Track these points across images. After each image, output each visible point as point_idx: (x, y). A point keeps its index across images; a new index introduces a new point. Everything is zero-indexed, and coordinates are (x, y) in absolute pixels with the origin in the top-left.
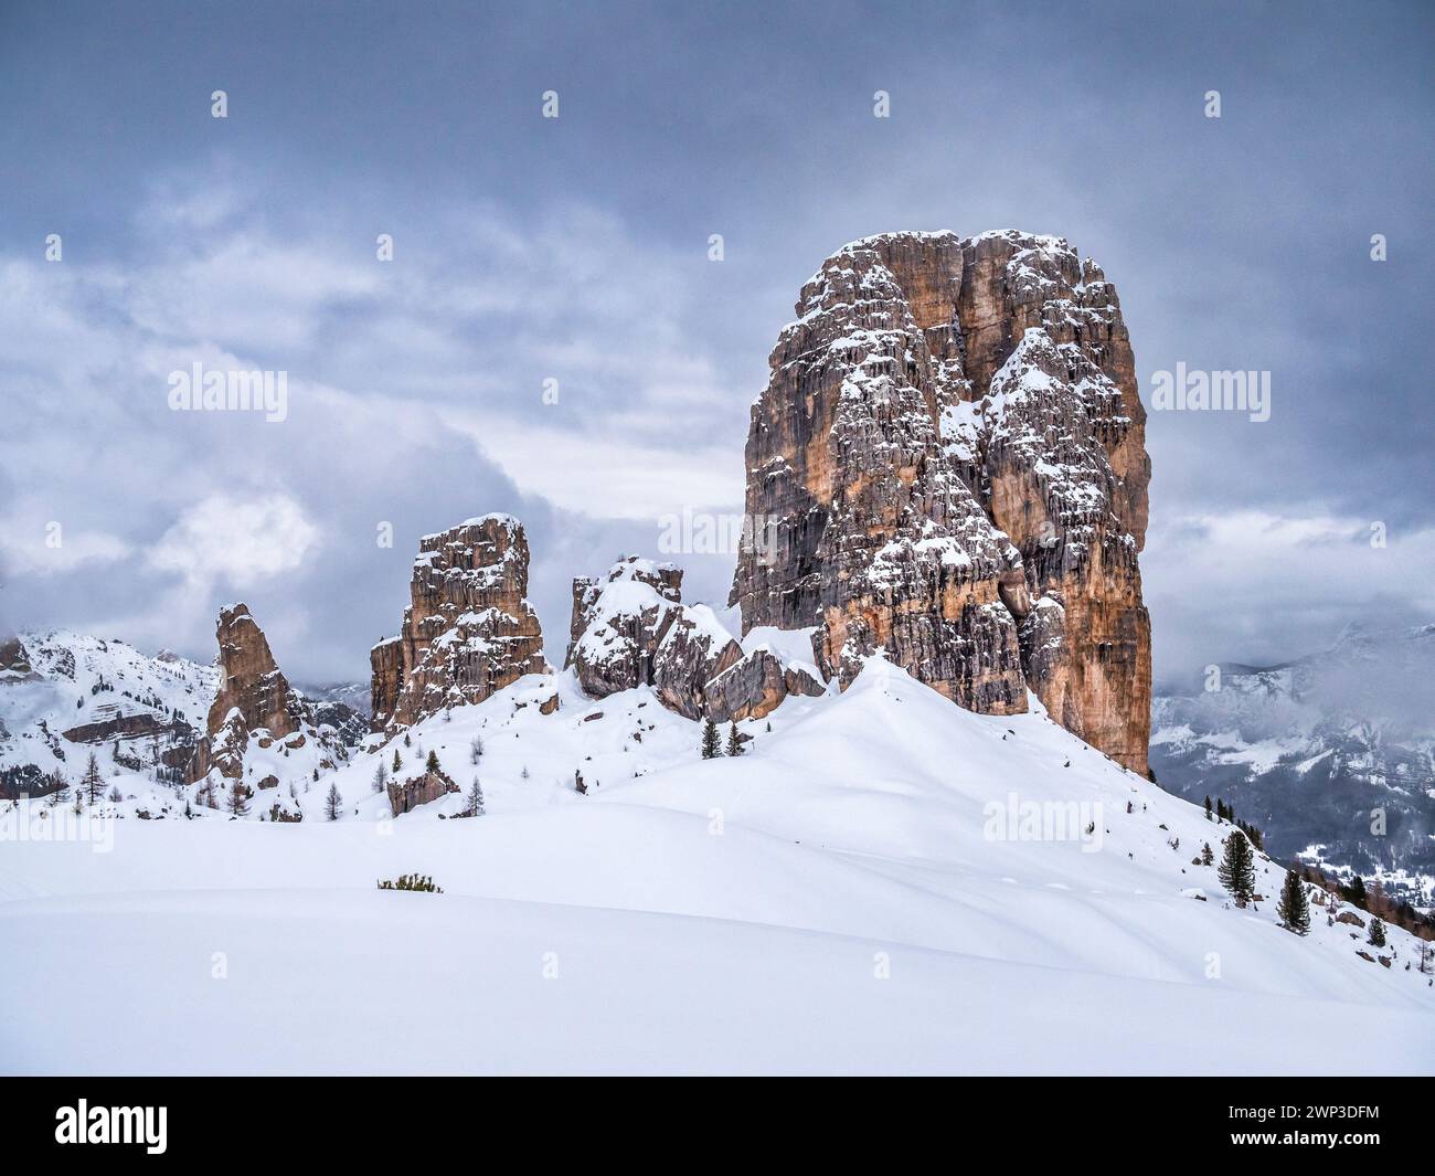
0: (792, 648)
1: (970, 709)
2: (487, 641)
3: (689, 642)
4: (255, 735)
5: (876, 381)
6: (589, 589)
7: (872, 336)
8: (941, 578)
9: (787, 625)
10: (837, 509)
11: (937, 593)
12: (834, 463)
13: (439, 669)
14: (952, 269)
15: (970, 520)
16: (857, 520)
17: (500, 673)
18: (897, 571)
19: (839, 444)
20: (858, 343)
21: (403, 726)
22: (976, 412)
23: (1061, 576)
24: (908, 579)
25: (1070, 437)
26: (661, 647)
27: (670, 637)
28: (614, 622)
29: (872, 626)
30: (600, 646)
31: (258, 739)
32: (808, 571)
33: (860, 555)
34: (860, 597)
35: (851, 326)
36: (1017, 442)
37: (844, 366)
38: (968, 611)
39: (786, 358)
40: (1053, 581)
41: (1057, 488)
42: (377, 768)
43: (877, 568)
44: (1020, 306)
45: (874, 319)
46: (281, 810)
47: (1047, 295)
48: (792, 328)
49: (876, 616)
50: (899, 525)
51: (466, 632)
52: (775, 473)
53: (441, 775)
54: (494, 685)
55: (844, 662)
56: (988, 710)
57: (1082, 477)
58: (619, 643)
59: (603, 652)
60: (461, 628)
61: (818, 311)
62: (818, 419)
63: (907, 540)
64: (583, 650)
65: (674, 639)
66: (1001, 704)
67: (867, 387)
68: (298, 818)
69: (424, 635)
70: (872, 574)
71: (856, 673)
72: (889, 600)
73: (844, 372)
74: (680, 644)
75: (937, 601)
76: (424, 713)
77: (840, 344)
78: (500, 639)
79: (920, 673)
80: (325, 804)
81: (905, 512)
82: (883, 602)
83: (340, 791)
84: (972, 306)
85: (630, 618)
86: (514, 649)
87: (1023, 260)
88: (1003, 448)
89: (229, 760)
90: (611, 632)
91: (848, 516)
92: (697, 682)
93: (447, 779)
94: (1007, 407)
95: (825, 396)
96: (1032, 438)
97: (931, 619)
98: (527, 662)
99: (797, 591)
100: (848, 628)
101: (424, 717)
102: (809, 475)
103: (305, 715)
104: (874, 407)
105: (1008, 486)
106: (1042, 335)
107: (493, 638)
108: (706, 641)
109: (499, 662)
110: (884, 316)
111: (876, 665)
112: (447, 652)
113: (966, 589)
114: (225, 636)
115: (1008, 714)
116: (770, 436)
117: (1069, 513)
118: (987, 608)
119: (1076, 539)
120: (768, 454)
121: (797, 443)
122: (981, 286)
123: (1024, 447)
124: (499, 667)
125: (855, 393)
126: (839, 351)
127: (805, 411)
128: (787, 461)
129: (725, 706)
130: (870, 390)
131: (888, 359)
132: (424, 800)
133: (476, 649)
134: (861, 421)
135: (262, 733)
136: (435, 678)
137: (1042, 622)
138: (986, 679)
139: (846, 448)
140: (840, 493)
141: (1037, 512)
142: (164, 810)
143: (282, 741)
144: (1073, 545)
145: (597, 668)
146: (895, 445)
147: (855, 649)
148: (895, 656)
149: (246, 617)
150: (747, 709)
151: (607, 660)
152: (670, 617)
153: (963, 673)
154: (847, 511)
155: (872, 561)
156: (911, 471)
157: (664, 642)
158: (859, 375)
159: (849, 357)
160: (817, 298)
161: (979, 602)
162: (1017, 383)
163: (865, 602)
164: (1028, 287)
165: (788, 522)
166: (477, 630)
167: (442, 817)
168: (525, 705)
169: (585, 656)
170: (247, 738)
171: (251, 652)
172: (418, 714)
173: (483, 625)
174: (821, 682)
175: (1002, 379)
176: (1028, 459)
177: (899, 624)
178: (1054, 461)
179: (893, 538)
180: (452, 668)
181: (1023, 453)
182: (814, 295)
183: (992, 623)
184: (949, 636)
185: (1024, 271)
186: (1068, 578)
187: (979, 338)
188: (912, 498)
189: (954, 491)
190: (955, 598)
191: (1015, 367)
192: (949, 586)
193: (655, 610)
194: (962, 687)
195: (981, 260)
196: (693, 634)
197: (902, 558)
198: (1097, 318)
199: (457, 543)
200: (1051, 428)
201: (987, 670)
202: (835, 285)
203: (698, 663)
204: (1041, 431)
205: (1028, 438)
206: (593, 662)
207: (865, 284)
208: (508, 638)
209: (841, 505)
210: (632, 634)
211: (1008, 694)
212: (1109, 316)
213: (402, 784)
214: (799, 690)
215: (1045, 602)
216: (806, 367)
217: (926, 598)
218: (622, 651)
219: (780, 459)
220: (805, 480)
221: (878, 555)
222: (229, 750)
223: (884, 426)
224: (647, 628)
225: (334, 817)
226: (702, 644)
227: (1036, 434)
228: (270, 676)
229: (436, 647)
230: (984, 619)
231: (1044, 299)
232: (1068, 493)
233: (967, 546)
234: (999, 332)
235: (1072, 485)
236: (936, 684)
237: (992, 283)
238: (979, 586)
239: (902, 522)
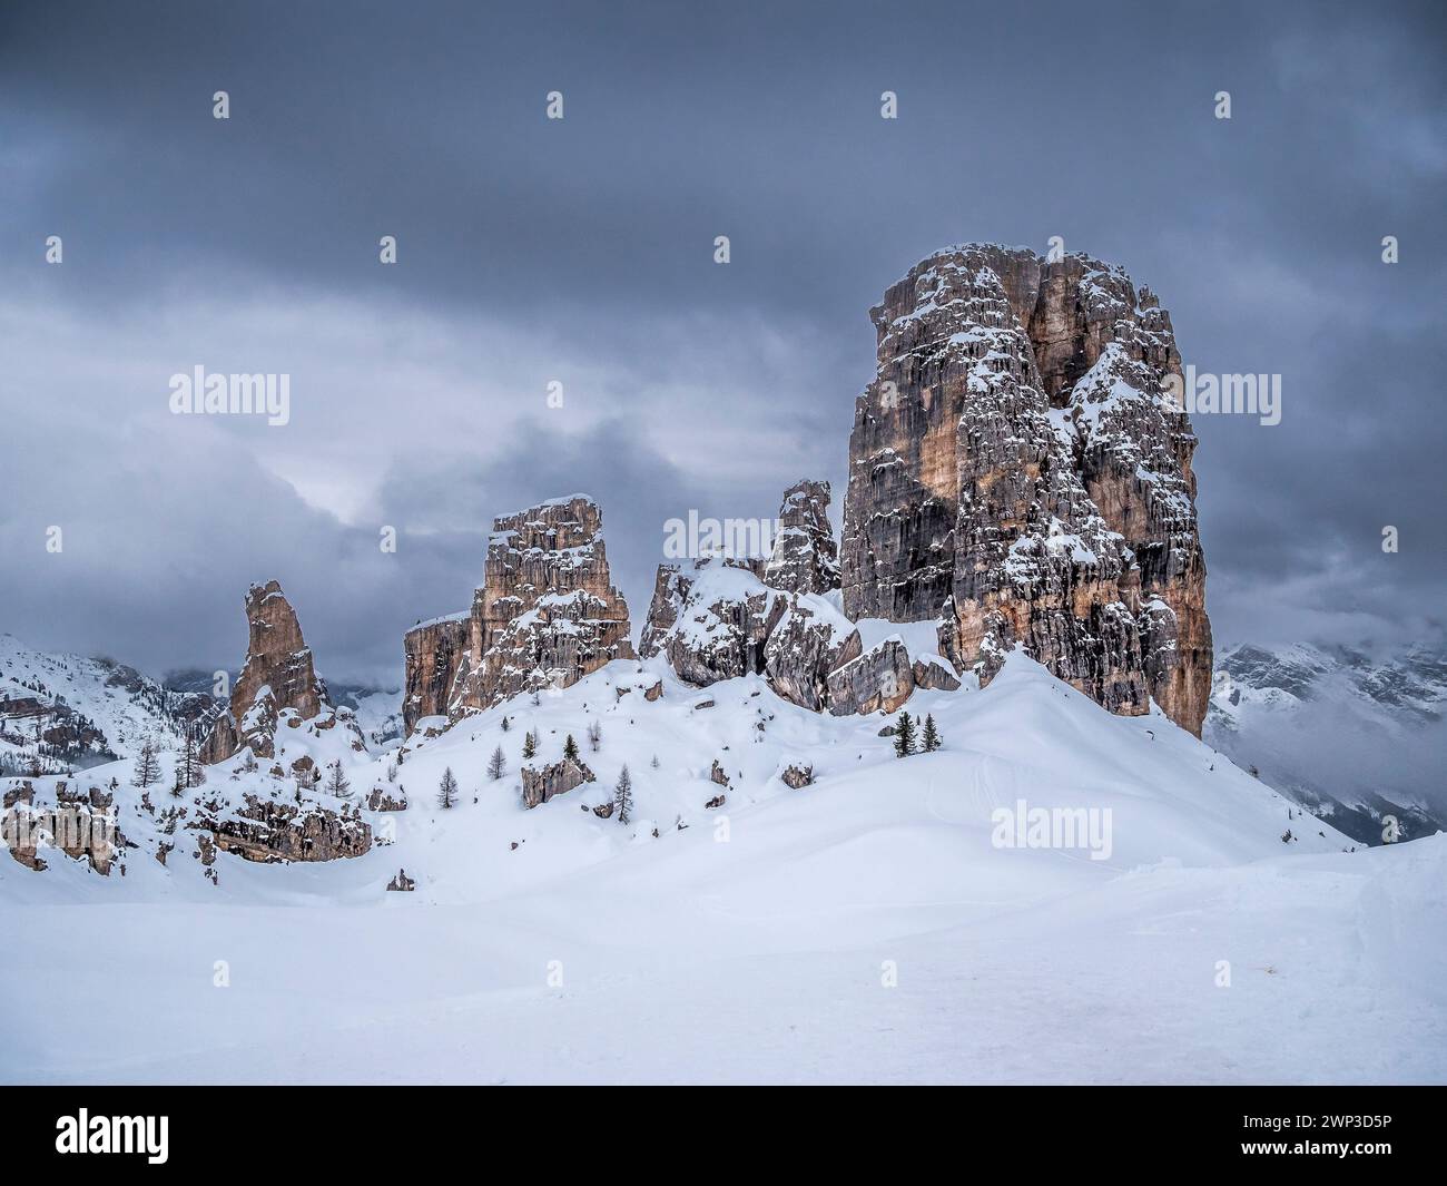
0: (920, 640)
1: (1101, 705)
2: (575, 623)
3: (806, 630)
4: (284, 714)
5: (999, 376)
6: (673, 575)
7: (990, 333)
8: (1073, 575)
9: (898, 618)
10: (969, 500)
11: (1069, 590)
12: (964, 455)
13: (518, 651)
14: (1031, 283)
15: (1091, 519)
16: (991, 513)
17: (589, 657)
18: (1033, 566)
19: (969, 436)
20: (979, 339)
21: (472, 709)
22: (1067, 419)
23: (1165, 580)
24: (1044, 574)
25: (1161, 447)
26: (773, 635)
27: (783, 625)
28: (716, 608)
29: (1010, 621)
30: (699, 629)
31: (287, 718)
32: (922, 564)
33: (995, 548)
34: (998, 591)
35: (968, 322)
36: (1117, 448)
37: (967, 360)
38: (1095, 609)
39: (898, 351)
40: (1156, 585)
41: (1158, 494)
42: (493, 753)
43: (1013, 562)
44: (1094, 323)
45: (990, 317)
46: (384, 796)
47: (1117, 314)
48: (905, 322)
49: (1013, 610)
50: (1029, 520)
51: (550, 614)
52: (885, 465)
53: (578, 763)
54: (583, 670)
55: (985, 656)
56: (1117, 710)
57: (1177, 486)
58: (723, 630)
59: (706, 639)
60: (544, 609)
61: (932, 306)
62: (936, 412)
63: (1038, 535)
64: (683, 636)
65: (788, 628)
66: (1127, 705)
67: (992, 380)
68: (403, 806)
69: (498, 616)
70: (1009, 568)
71: (998, 668)
72: (1029, 596)
73: (967, 366)
74: (796, 632)
75: (1069, 598)
76: (500, 696)
77: (955, 339)
78: (589, 622)
79: (1058, 670)
80: (438, 790)
81: (1034, 507)
82: (1023, 596)
83: (455, 776)
84: (1043, 321)
85: (735, 605)
86: (603, 633)
87: (1094, 280)
88: (1104, 453)
89: (261, 739)
90: (713, 619)
91: (981, 508)
92: (820, 673)
93: (582, 767)
94: (1103, 414)
95: (946, 389)
96: (1130, 446)
97: (1065, 615)
98: (615, 647)
99: (910, 583)
100: (985, 622)
101: (500, 701)
102: (923, 468)
103: (323, 696)
104: (1001, 401)
105: (1106, 491)
106: (1121, 350)
107: (581, 621)
108: (827, 630)
109: (588, 645)
110: (998, 315)
111: (1016, 659)
112: (527, 634)
113: (1093, 588)
114: (256, 613)
115: (1133, 715)
116: (878, 429)
117: (1171, 519)
118: (1111, 607)
119: (1179, 545)
120: (876, 445)
121: (910, 435)
122: (1054, 302)
123: (1125, 453)
124: (588, 651)
125: (983, 386)
126: (961, 345)
127: (920, 404)
128: (898, 453)
129: (852, 698)
130: (995, 384)
131: (1007, 356)
132: (561, 790)
133: (564, 631)
134: (990, 414)
135: (291, 713)
136: (514, 661)
137: (1157, 625)
138: (1114, 679)
139: (977, 439)
140: (971, 484)
141: (1137, 517)
142: (274, 795)
143: (312, 722)
144: (1178, 551)
145: (700, 655)
146: (1022, 440)
147: (994, 643)
148: (1035, 652)
149: (278, 594)
150: (876, 702)
151: (711, 647)
152: (780, 607)
153: (1096, 673)
154: (980, 503)
155: (1007, 555)
156: (1034, 467)
157: (777, 629)
158: (982, 370)
159: (971, 351)
160: (929, 294)
161: (1104, 601)
162: (1107, 394)
163: (1003, 596)
164: (1101, 306)
165: (899, 514)
166: (563, 612)
167: (585, 808)
168: (629, 691)
169: (684, 642)
170: (276, 718)
171: (281, 630)
172: (493, 696)
173: (570, 607)
174: (955, 676)
175: (1086, 389)
176: (1130, 464)
177: (1038, 619)
178: (1150, 468)
179: (1025, 532)
180: (533, 651)
181: (1125, 459)
182: (925, 291)
183: (1118, 623)
184: (1082, 634)
185: (1096, 291)
186: (1172, 583)
187: (1049, 353)
188: (1038, 495)
189: (1075, 490)
190: (1085, 595)
191: (1101, 378)
192: (1080, 584)
193: (763, 598)
194: (1094, 685)
195: (1055, 277)
196: (809, 622)
197: (1037, 552)
198: (1157, 341)
199: (538, 522)
200: (1146, 437)
201: (1116, 670)
202: (952, 281)
203: (819, 652)
204: (1136, 439)
205: (1126, 446)
206: (695, 648)
207: (978, 283)
208: (596, 622)
209: (973, 497)
210: (737, 620)
211: (1134, 694)
212: (1166, 340)
213: (540, 771)
214: (930, 684)
215: (1157, 605)
216: (922, 361)
217: (1060, 594)
218: (727, 638)
219: (889, 450)
220: (919, 473)
221: (1012, 549)
222: (261, 729)
223: (1010, 421)
224: (756, 616)
225: (448, 806)
226: (822, 633)
227: (1132, 442)
228: (300, 655)
229: (514, 628)
230: (1110, 619)
231: (1116, 318)
232: (1167, 500)
233: (1093, 545)
234: (1070, 348)
235: (1168, 493)
236: (1073, 682)
237: (1065, 299)
238: (1105, 584)
239: (1031, 517)
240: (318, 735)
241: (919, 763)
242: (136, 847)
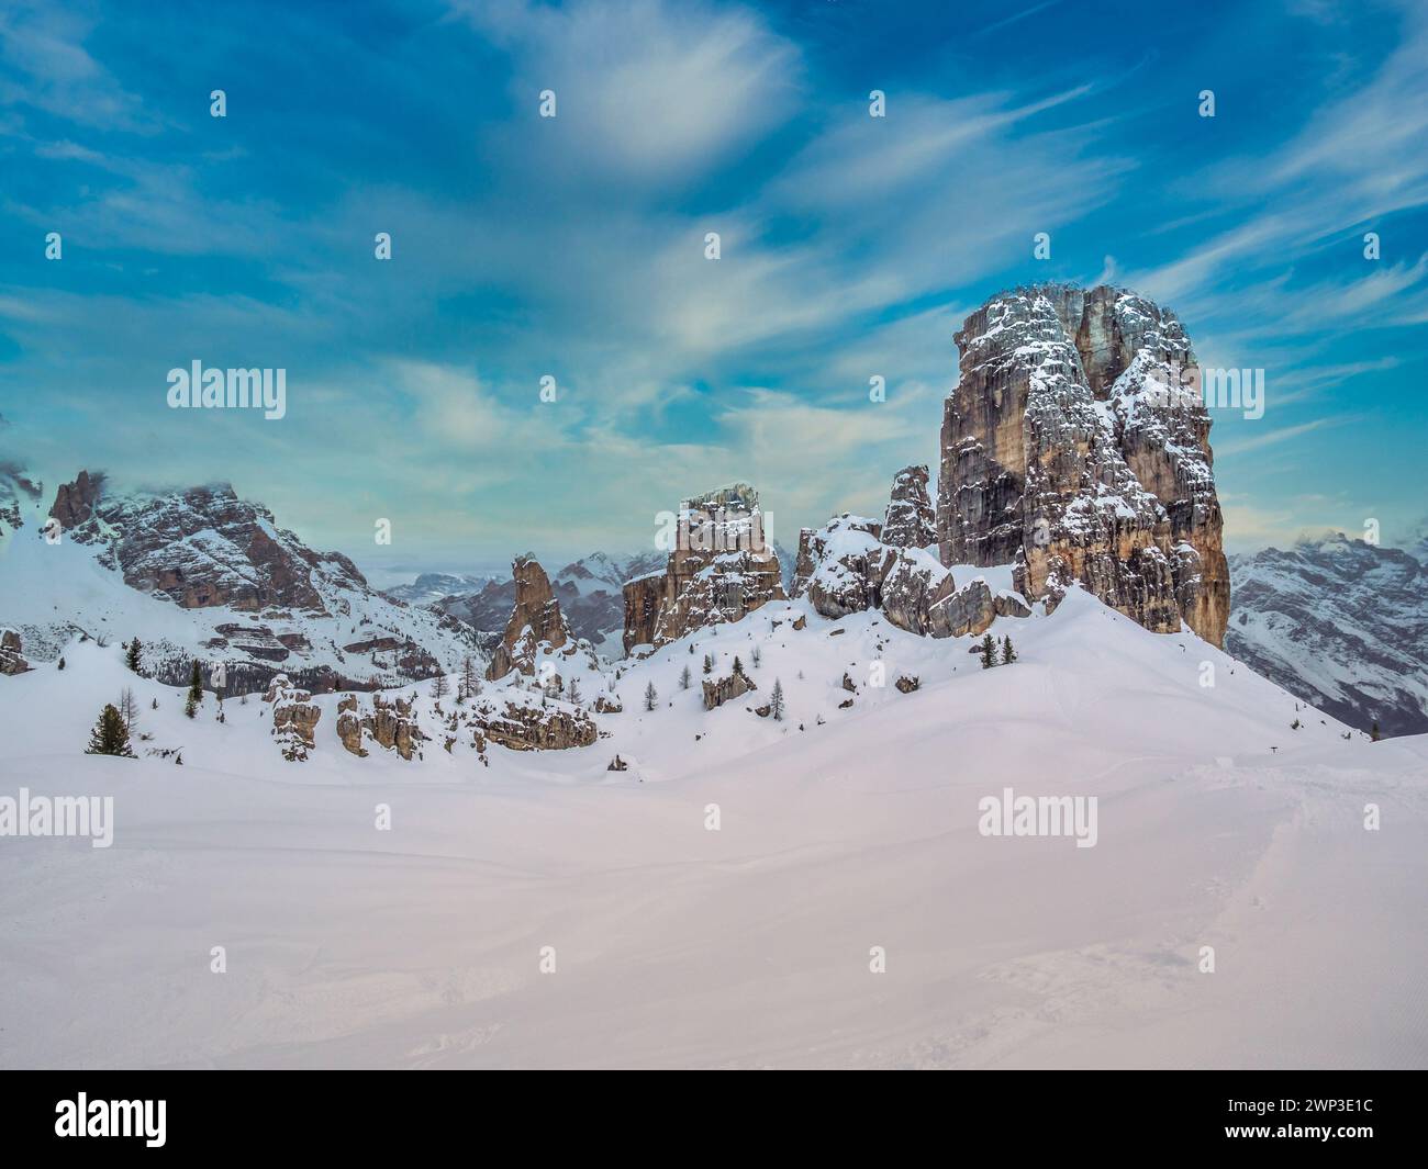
0: (999, 579)
1: (1142, 625)
2: (741, 575)
3: (912, 575)
4: (541, 645)
5: (1054, 378)
6: (812, 538)
7: (1046, 345)
8: (1117, 527)
9: (982, 564)
10: (1034, 473)
11: (1115, 539)
12: (1029, 438)
13: (700, 596)
14: (1077, 307)
15: (1130, 483)
16: (1052, 481)
17: (751, 599)
18: (1086, 521)
19: (1032, 424)
20: (1037, 350)
21: (669, 639)
22: (1108, 408)
23: (1190, 529)
24: (1095, 527)
25: (1184, 427)
26: (887, 579)
27: (894, 572)
28: (844, 561)
29: (1069, 563)
30: (831, 577)
31: (542, 648)
32: (1000, 522)
33: (1055, 509)
34: (1059, 540)
35: (1029, 338)
36: (1149, 429)
37: (1028, 366)
38: (1136, 553)
39: (976, 362)
40: (1183, 533)
41: (1183, 463)
42: (682, 670)
43: (1069, 518)
44: (1127, 334)
45: (1045, 334)
46: (606, 702)
47: (1146, 327)
48: (980, 341)
49: (1071, 555)
50: (1081, 486)
51: (722, 568)
52: (968, 449)
53: (743, 676)
54: (748, 609)
55: (1049, 590)
56: (1154, 629)
57: (1196, 456)
58: (849, 576)
59: (837, 584)
60: (718, 565)
61: (1001, 328)
62: (1007, 407)
63: (1089, 498)
64: (819, 582)
65: (898, 573)
66: (1163, 625)
67: (1049, 381)
68: (619, 709)
69: (686, 571)
70: (1067, 523)
71: (1060, 600)
72: (1083, 544)
73: (1029, 371)
74: (904, 577)
75: (1115, 544)
76: (688, 629)
77: (1021, 351)
78: (751, 574)
79: (1107, 600)
80: (644, 698)
81: (1085, 476)
82: (1079, 544)
83: (655, 688)
84: (1087, 336)
85: (858, 558)
86: (760, 581)
87: (1126, 302)
88: (1138, 433)
89: (525, 663)
90: (842, 569)
91: (1043, 478)
92: (922, 605)
93: (747, 680)
94: (1137, 404)
95: (1013, 389)
96: (1158, 427)
97: (1112, 559)
98: (771, 591)
99: (989, 538)
100: (1049, 564)
101: (689, 632)
102: (998, 450)
103: (569, 632)
104: (1056, 396)
105: (1141, 462)
106: (1150, 354)
107: (745, 573)
108: (927, 575)
109: (751, 591)
110: (1052, 331)
111: (1074, 591)
112: (707, 584)
113: (1133, 536)
114: (519, 574)
115: (1168, 632)
116: (962, 421)
117: (1194, 481)
118: (1148, 551)
119: (1201, 501)
120: (961, 434)
121: (986, 425)
122: (1096, 321)
123: (1155, 432)
124: (751, 595)
125: (1041, 386)
126: (1023, 356)
127: (994, 402)
128: (978, 440)
129: (948, 625)
130: (1052, 384)
131: (1060, 362)
132: (731, 696)
133: (732, 581)
134: (1048, 406)
135: (546, 644)
136: (698, 603)
137: (1185, 563)
138: (1152, 605)
139: (1039, 426)
140: (1035, 461)
141: (1167, 480)
142: (526, 702)
143: (560, 650)
144: (1200, 506)
145: (833, 596)
146: (1074, 426)
147: (1057, 581)
148: (1089, 586)
149: (534, 561)
150: (967, 627)
151: (841, 590)
152: (891, 558)
153: (1136, 599)
154: (1042, 475)
155: (1065, 513)
156: (1084, 446)
157: (889, 575)
158: (1041, 373)
159: (1032, 360)
160: (998, 319)
161: (1142, 546)
162: (1139, 388)
163: (1063, 544)
164: (1133, 321)
165: (981, 486)
166: (732, 567)
167: (749, 710)
168: (781, 623)
169: (821, 586)
170: (535, 648)
171: (537, 586)
172: (684, 629)
173: (737, 563)
174: (1027, 606)
175: (1123, 386)
176: (1160, 441)
177: (1091, 561)
178: (1176, 443)
179: (1078, 496)
180: (712, 595)
181: (1156, 437)
182: (995, 317)
183: (1154, 562)
184: (1126, 572)
185: (1128, 310)
186: (1196, 531)
187: (1093, 360)
188: (1088, 467)
189: (1117, 462)
190: (1127, 543)
191: (1134, 376)
192: (1123, 533)
193: (879, 551)
194: (1136, 611)
195: (1096, 302)
196: (914, 570)
197: (1088, 510)
198: (1177, 346)
199: (712, 503)
200: (1171, 419)
201: (1153, 598)
202: (1015, 308)
203: (922, 592)
204: (1164, 421)
205: (1156, 427)
206: (829, 591)
207: (1035, 308)
208: (757, 573)
209: (1037, 470)
210: (859, 570)
211: (1168, 617)
212: (1185, 345)
213: (716, 683)
214: (1008, 612)
215: (1185, 548)
216: (994, 369)
217: (1107, 542)
218: (853, 583)
219: (971, 438)
220: (994, 454)
221: (1069, 508)
222: (525, 656)
223: (1064, 411)
224: (873, 565)
225: (650, 709)
226: (924, 577)
227: (1161, 424)
228: (550, 603)
229: (697, 580)
230: (1147, 560)
231: (1145, 330)
232: (1190, 467)
233: (1133, 504)
234: (1108, 355)
235: (1191, 462)
236: (1119, 608)
237: (1104, 319)
238: (1143, 533)
239: (1084, 484)
240: (564, 659)
241: (1000, 672)
242: (430, 740)
